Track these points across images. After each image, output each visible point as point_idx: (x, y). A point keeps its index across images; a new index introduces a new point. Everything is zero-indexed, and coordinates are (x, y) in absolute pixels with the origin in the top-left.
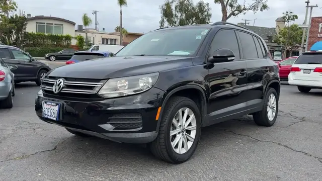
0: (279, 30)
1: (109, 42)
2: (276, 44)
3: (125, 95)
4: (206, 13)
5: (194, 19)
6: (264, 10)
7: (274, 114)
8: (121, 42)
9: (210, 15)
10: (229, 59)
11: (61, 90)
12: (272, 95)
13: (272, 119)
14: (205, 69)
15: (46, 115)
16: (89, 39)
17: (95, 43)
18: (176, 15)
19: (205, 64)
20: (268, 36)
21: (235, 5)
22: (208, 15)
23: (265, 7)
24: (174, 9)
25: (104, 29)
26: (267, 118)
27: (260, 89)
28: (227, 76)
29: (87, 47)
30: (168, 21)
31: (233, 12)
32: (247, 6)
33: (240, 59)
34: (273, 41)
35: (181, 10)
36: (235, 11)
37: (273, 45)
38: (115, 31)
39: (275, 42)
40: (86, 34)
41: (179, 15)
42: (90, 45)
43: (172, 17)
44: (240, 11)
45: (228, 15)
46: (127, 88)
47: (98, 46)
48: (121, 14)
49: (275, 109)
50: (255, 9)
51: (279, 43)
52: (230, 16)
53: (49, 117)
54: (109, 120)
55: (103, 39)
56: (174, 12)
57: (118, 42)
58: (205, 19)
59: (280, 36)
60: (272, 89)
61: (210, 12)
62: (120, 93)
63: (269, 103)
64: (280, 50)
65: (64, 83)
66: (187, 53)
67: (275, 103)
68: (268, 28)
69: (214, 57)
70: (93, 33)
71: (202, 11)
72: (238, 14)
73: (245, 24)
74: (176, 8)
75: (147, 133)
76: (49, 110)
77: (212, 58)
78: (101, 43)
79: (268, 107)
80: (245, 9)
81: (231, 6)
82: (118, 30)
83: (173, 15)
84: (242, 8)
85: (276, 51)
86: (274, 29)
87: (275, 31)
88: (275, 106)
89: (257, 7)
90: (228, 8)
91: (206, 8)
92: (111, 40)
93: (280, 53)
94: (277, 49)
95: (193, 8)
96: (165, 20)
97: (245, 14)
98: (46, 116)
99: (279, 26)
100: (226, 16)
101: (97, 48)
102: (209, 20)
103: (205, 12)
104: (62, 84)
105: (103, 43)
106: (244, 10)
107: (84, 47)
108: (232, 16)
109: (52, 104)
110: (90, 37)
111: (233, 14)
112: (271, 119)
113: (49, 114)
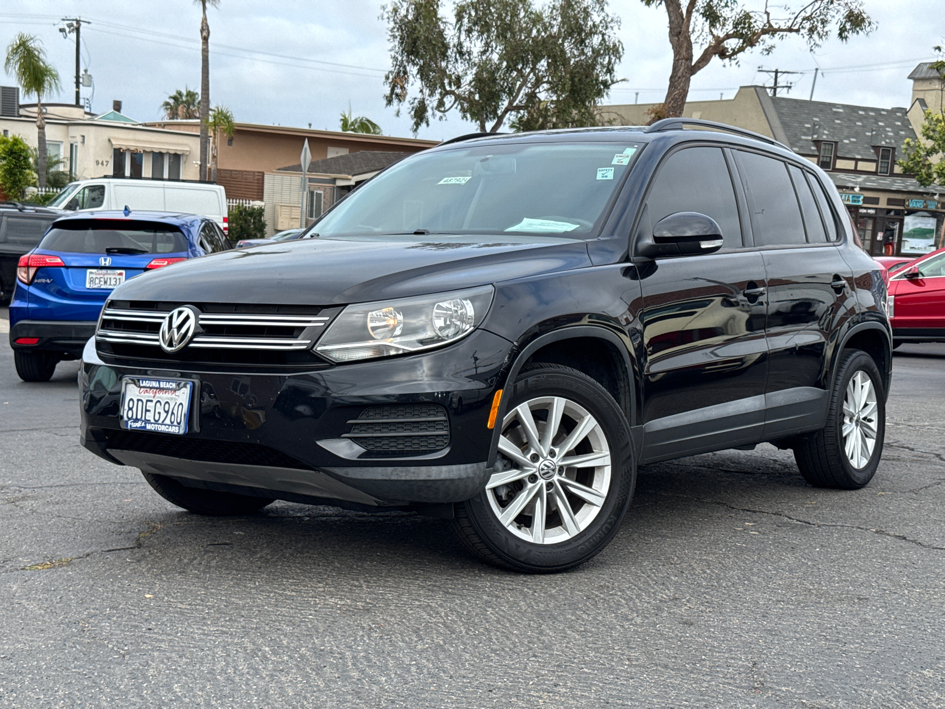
0: (928, 117)
1: (147, 171)
2: (911, 184)
3: (393, 353)
4: (596, 40)
5: (543, 64)
6: (851, 36)
7: (871, 443)
8: (202, 167)
9: (615, 51)
10: (704, 245)
11: (191, 341)
12: (859, 376)
13: (864, 463)
14: (627, 280)
15: (136, 420)
16: (51, 151)
17: (78, 171)
18: (460, 44)
19: (627, 260)
20: (876, 148)
21: (730, 14)
22: (607, 49)
23: (856, 21)
24: (453, 20)
25: (117, 106)
26: (842, 460)
27: (813, 351)
28: (703, 304)
29: (42, 192)
30: (423, 74)
31: (719, 41)
32: (780, 19)
33: (743, 245)
34: (898, 169)
35: (482, 24)
36: (728, 36)
37: (898, 185)
38: (162, 116)
39: (908, 173)
40: (41, 128)
41: (475, 45)
42: (58, 182)
43: (444, 56)
44: (750, 41)
45: (697, 53)
46: (398, 332)
47: (101, 188)
48: (205, 39)
49: (874, 425)
50: (812, 30)
51: (925, 181)
52: (705, 59)
53: (149, 427)
54: (349, 429)
55: (119, 155)
56: (450, 34)
57: (190, 169)
58: (593, 67)
59: (929, 144)
60: (861, 356)
61: (614, 35)
62: (378, 348)
63: (848, 408)
64: (932, 207)
65: (197, 319)
66: (569, 227)
67: (873, 404)
68: (877, 111)
69: (656, 239)
70: (70, 124)
71: (580, 30)
72: (741, 49)
73: (774, 88)
74: (459, 17)
75: (462, 466)
76: (150, 406)
77: (649, 241)
78: (111, 172)
79: (847, 420)
80: (770, 30)
81: (712, 16)
82: (181, 110)
83: (446, 47)
84: (759, 23)
85: (911, 212)
86: (905, 112)
87: (906, 124)
88: (874, 417)
89: (824, 22)
90: (698, 23)
91: (596, 18)
92: (158, 157)
93: (930, 223)
94: (914, 204)
95: (537, 19)
96: (413, 70)
97: (769, 50)
98: (138, 425)
99: (923, 102)
100: (690, 58)
101: (97, 194)
102: (610, 71)
103: (591, 33)
104: (191, 322)
105: (118, 173)
106: (764, 32)
107: (31, 191)
108: (716, 59)
109: (163, 385)
110: (57, 144)
111: (718, 50)
112: (858, 462)
113: (150, 416)
